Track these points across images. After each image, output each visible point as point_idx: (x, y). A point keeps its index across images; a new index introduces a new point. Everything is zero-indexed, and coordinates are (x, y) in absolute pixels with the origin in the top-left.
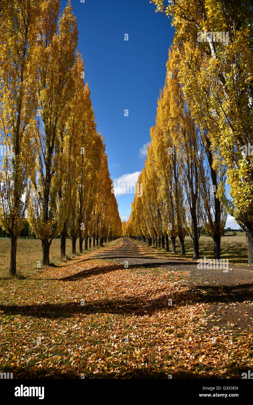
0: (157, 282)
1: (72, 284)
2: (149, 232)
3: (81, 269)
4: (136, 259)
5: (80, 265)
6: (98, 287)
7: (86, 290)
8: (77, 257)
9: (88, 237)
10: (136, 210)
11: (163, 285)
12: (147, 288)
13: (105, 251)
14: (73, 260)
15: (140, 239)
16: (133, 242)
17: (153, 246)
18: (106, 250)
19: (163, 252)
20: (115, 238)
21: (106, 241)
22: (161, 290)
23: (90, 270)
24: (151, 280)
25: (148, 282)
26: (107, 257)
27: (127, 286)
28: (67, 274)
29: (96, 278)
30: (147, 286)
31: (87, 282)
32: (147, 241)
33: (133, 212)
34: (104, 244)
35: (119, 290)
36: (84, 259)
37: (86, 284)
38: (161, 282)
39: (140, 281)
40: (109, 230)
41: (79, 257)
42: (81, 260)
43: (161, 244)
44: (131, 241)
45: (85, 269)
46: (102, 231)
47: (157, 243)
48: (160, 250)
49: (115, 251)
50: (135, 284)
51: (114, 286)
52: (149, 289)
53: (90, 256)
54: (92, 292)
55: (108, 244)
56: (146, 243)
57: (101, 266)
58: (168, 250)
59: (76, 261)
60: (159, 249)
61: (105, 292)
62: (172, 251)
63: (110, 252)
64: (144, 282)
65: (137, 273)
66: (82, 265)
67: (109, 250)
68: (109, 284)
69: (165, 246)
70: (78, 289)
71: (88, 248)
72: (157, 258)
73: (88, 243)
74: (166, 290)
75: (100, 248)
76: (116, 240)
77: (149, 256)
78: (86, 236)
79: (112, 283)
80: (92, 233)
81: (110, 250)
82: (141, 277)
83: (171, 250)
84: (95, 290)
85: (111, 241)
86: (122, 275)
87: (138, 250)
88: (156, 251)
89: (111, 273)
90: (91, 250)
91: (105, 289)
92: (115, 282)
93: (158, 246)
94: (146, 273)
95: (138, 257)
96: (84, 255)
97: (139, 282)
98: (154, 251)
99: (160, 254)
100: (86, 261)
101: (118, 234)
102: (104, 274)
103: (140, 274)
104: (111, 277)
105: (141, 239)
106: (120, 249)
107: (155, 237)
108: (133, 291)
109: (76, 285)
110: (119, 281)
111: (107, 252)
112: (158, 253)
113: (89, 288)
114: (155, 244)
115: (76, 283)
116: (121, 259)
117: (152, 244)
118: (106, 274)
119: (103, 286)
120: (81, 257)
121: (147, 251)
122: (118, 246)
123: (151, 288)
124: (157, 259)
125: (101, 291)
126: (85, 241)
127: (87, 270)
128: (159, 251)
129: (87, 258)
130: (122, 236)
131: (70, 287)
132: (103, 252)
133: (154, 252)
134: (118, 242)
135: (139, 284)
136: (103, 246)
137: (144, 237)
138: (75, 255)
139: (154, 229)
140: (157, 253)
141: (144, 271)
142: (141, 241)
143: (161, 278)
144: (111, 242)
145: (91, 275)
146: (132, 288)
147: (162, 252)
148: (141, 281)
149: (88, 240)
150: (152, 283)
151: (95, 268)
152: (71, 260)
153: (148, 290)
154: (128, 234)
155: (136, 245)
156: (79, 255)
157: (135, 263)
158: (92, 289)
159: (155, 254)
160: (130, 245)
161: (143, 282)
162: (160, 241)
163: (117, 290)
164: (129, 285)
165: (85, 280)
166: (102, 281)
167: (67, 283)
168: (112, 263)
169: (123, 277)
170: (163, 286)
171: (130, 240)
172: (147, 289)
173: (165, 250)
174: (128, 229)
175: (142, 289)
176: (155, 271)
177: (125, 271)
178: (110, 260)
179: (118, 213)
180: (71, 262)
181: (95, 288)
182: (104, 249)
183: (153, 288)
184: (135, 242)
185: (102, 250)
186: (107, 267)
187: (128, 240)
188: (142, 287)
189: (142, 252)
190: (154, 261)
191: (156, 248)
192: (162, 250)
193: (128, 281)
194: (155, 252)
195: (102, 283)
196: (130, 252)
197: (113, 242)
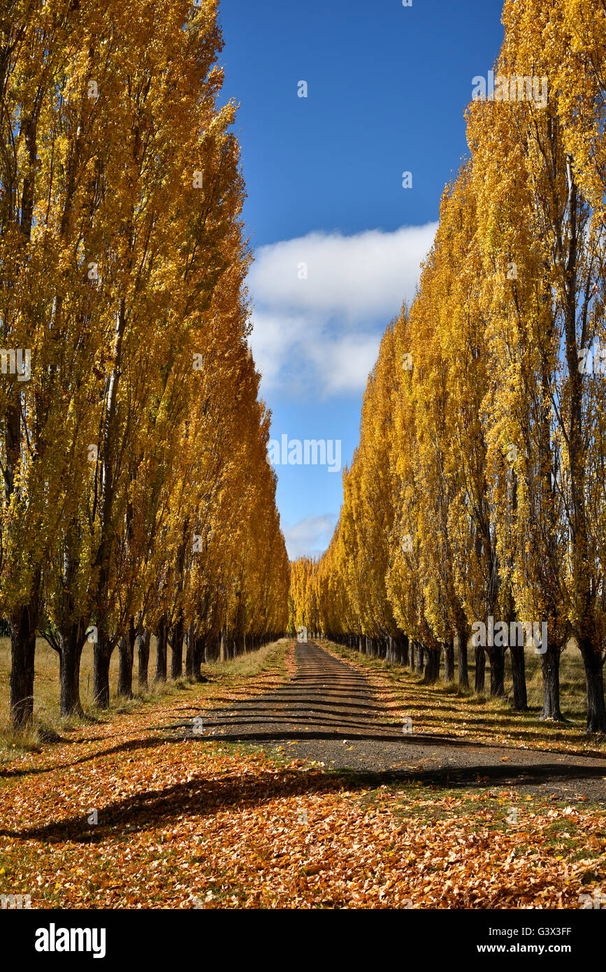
0: (498, 859)
1: (87, 858)
2: (431, 618)
3: (122, 788)
4: (382, 744)
5: (115, 766)
6: (215, 871)
7: (161, 887)
8: (86, 730)
9: (133, 634)
10: (366, 507)
11: (529, 870)
12: (449, 883)
13: (220, 705)
14: (70, 742)
15: (379, 647)
16: (344, 661)
17: (445, 684)
18: (220, 699)
19: (500, 713)
20: (256, 641)
21: (214, 654)
22: (519, 895)
23: (165, 792)
24: (470, 846)
25: (452, 857)
26: (236, 730)
27: (355, 873)
28: (58, 812)
29: (200, 831)
30: (448, 873)
31: (160, 850)
32: (417, 660)
33: (350, 516)
34: (206, 667)
35: (318, 892)
36: (126, 739)
37: (153, 857)
38: (516, 857)
39: (415, 850)
40: (233, 601)
41: (98, 727)
42: (114, 744)
43: (487, 675)
44: (336, 656)
45: (139, 788)
46: (200, 604)
47: (465, 669)
48: (482, 701)
49: (264, 705)
50: (393, 864)
51: (292, 871)
52: (461, 888)
53: (149, 725)
54: (187, 896)
55: (228, 670)
56: (408, 669)
57: (219, 774)
58: (520, 702)
59: (86, 750)
60: (475, 697)
61: (251, 899)
62: (539, 709)
63: (240, 706)
64: (432, 856)
65: (396, 813)
66: (124, 769)
67: (233, 697)
68: (266, 860)
69: (509, 684)
70: (120, 883)
71: (135, 686)
72: (480, 745)
73: (136, 661)
74: (544, 893)
75: (188, 686)
76: (264, 651)
77: (436, 730)
78: (127, 628)
79: (278, 856)
80: (155, 615)
81: (240, 697)
82: (421, 832)
83: (536, 704)
84: (204, 889)
85: (239, 652)
86: (323, 818)
87: (375, 700)
88: (464, 710)
89: (269, 807)
90: (147, 695)
91: (251, 885)
92: (294, 854)
93: (473, 684)
94: (441, 813)
95: (386, 734)
96: (117, 718)
97: (413, 856)
98: (455, 710)
99: (483, 724)
100: (140, 752)
101: (273, 621)
102: (234, 811)
103: (411, 815)
104: (271, 829)
105: (384, 648)
106: (286, 696)
107: (456, 642)
108: (387, 894)
109: (109, 862)
110: (313, 850)
111: (228, 705)
112: (475, 717)
113: (173, 879)
114: (457, 673)
115: (107, 851)
116: (308, 743)
117: (442, 672)
118: (245, 815)
119: (240, 869)
120: (109, 727)
121: (419, 708)
122: (272, 679)
123: (470, 884)
124: (481, 751)
125: (229, 892)
126: (123, 650)
127: (153, 795)
128: (479, 708)
129: (143, 737)
130: (288, 629)
131: (80, 871)
132: (210, 706)
133: (451, 714)
134: (273, 660)
135: (412, 864)
136: (202, 680)
137: (401, 640)
138: (75, 721)
139: (455, 602)
140: (469, 716)
141: (431, 803)
142: (383, 656)
143: (517, 840)
144: (238, 659)
145: (175, 814)
146: (380, 883)
147: (493, 712)
148: (420, 849)
149: (136, 649)
150: (475, 862)
151: (190, 785)
152: (59, 740)
153: (456, 891)
154: (322, 623)
155: (362, 678)
156: (93, 721)
157: (380, 767)
158: (188, 881)
159: (460, 721)
160: (334, 677)
161: (428, 854)
162: (484, 661)
163: (307, 889)
164: (362, 866)
165: (145, 841)
166: (232, 844)
167: (58, 852)
168: (271, 763)
169: (332, 828)
170: (527, 878)
171: (332, 650)
172: (450, 889)
173: (505, 703)
174: (322, 597)
175: (426, 889)
176: (481, 806)
177: (339, 801)
178: (259, 748)
179: (275, 521)
180: (65, 753)
181: (201, 879)
182: (210, 690)
183: (481, 885)
184: (358, 661)
185: (201, 695)
186: (249, 779)
187: (322, 651)
188: (427, 878)
189: (394, 713)
190: (473, 758)
191: (461, 695)
192: (490, 706)
193: (356, 847)
194: (461, 715)
195: (232, 855)
196: (337, 709)
197: (250, 661)
